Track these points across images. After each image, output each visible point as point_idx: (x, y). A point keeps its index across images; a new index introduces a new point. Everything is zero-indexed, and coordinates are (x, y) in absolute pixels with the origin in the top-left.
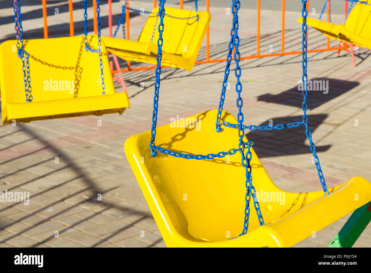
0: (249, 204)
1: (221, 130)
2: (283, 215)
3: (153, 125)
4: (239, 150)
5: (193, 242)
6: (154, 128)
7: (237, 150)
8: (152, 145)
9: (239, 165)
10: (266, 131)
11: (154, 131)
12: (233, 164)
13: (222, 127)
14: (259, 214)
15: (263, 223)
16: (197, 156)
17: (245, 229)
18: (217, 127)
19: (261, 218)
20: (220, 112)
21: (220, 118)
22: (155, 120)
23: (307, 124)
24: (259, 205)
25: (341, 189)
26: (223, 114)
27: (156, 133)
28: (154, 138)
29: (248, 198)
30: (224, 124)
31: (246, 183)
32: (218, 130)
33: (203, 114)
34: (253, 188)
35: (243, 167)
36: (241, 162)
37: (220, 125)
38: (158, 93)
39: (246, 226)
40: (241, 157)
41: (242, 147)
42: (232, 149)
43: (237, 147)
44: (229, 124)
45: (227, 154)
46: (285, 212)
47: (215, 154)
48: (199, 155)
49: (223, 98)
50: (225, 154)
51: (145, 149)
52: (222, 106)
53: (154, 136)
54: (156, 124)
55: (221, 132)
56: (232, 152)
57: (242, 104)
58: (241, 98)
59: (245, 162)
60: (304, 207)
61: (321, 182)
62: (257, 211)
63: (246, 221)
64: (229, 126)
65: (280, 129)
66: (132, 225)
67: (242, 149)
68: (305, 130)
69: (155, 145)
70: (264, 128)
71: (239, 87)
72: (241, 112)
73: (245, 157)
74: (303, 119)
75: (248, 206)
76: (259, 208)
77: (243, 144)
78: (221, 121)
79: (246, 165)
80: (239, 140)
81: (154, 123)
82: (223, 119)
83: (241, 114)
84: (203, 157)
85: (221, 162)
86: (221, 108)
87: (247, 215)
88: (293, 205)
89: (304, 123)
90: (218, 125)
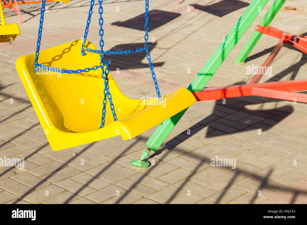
0: (105, 106)
1: (85, 54)
2: (131, 114)
3: (37, 49)
4: (100, 67)
5: (65, 133)
6: (38, 51)
7: (99, 67)
8: (36, 63)
9: (101, 77)
10: (118, 55)
11: (37, 53)
12: (96, 77)
13: (86, 52)
14: (114, 113)
15: (116, 119)
16: (69, 71)
17: (102, 124)
18: (82, 52)
19: (115, 116)
20: (85, 42)
21: (84, 46)
22: (38, 45)
23: (148, 50)
24: (113, 106)
25: (171, 97)
26: (87, 43)
27: (39, 54)
28: (38, 58)
29: (105, 102)
30: (87, 50)
31: (104, 91)
32: (83, 54)
33: (76, 41)
34: (110, 94)
35: (103, 79)
36: (101, 75)
37: (84, 51)
38: (42, 26)
39: (103, 122)
40: (101, 72)
41: (102, 64)
42: (95, 66)
43: (99, 65)
44: (91, 50)
45: (91, 69)
46: (132, 112)
47: (82, 69)
48: (71, 71)
49: (87, 31)
50: (89, 69)
51: (31, 66)
52: (86, 37)
53: (38, 57)
54: (39, 48)
55: (85, 55)
56: (95, 68)
57: (103, 33)
58: (102, 29)
59: (104, 75)
60: (146, 108)
61: (157, 91)
62: (113, 110)
63: (103, 119)
64: (91, 51)
65: (128, 53)
66: (24, 110)
67: (102, 66)
68: (146, 55)
69: (38, 63)
70: (116, 53)
71: (101, 21)
72: (103, 39)
73: (104, 72)
74: (145, 46)
75: (105, 107)
76: (114, 109)
77: (103, 62)
78: (85, 48)
79: (105, 77)
80: (100, 60)
81: (38, 48)
82: (87, 47)
83: (102, 41)
84: (74, 72)
85: (87, 75)
86: (85, 39)
87: (104, 114)
88: (138, 106)
89: (146, 49)
90: (83, 50)
